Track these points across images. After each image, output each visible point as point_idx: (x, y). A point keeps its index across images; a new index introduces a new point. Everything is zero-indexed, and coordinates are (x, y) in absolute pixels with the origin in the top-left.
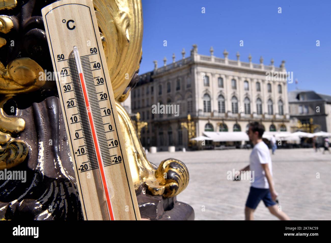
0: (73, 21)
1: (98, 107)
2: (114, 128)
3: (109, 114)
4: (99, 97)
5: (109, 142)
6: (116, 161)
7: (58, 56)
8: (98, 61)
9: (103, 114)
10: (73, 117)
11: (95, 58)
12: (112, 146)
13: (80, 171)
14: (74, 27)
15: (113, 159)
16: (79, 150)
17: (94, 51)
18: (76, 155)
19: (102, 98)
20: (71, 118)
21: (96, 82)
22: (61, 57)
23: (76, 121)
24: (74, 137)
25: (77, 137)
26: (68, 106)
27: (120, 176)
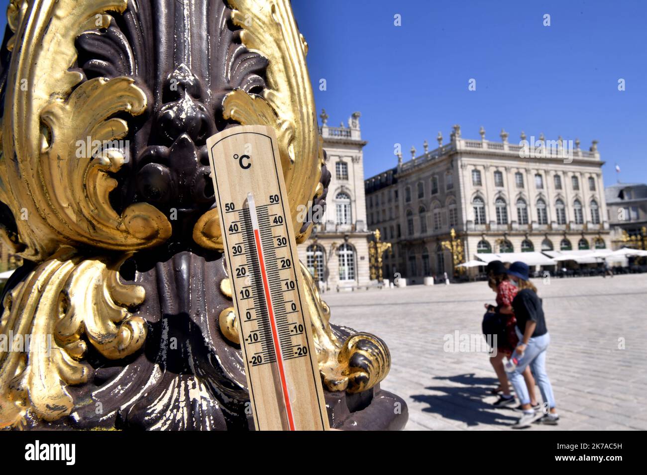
0: (248, 157)
1: (278, 277)
2: (298, 308)
3: (293, 288)
4: (280, 265)
5: (291, 327)
6: (300, 354)
7: (227, 205)
8: (280, 214)
9: (284, 288)
10: (244, 290)
11: (275, 210)
12: (294, 332)
13: (252, 364)
14: (249, 165)
15: (295, 350)
16: (250, 336)
17: (274, 199)
18: (246, 343)
19: (283, 266)
20: (242, 292)
21: (276, 243)
22: (230, 207)
23: (248, 297)
24: (244, 318)
25: (249, 319)
26: (238, 275)
27: (305, 373)
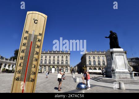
0: (37, 21)
1: (33, 56)
2: (36, 67)
3: (36, 61)
4: (35, 53)
5: (32, 72)
6: (31, 81)
7: (26, 31)
8: (40, 39)
9: (34, 60)
10: (22, 57)
11: (40, 37)
12: (32, 74)
13: (15, 80)
14: (37, 23)
15: (31, 79)
16: (18, 71)
17: (40, 34)
18: (16, 73)
19: (36, 54)
20: (21, 57)
21: (36, 46)
22: (27, 32)
23: (22, 59)
24: (18, 65)
25: (20, 66)
26: (22, 52)
27: (31, 87)
